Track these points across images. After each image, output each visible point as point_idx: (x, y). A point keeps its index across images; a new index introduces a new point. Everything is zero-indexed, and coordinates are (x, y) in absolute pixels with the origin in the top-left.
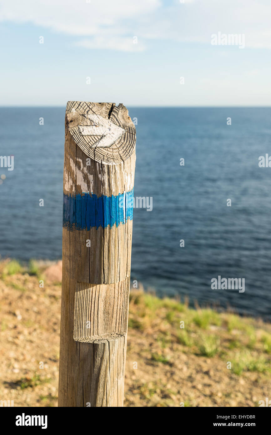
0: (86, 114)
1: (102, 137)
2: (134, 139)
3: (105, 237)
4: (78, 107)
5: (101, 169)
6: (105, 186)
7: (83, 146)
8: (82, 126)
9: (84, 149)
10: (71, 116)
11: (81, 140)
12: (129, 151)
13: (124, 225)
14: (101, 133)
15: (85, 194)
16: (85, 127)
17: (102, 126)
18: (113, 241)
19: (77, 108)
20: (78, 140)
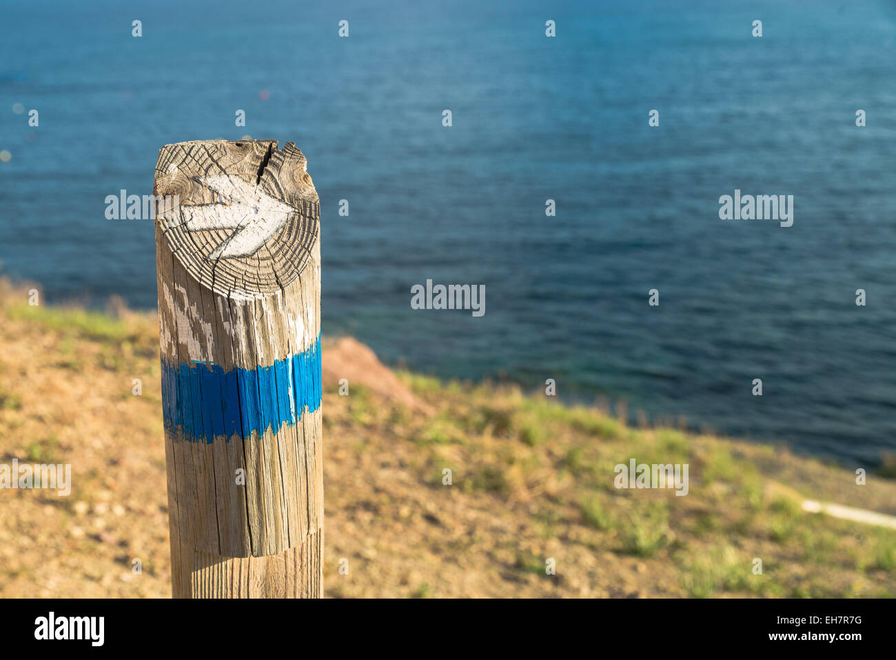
0: (202, 174)
1: (237, 230)
2: (314, 231)
3: (248, 456)
4: (184, 160)
5: (228, 310)
6: (240, 348)
7: (188, 256)
8: (189, 206)
9: (191, 265)
10: (166, 184)
11: (184, 242)
12: (299, 263)
13: (294, 427)
14: (235, 221)
15: (197, 364)
16: (197, 210)
17: (239, 203)
18: (268, 464)
19: (182, 163)
20: (178, 244)
